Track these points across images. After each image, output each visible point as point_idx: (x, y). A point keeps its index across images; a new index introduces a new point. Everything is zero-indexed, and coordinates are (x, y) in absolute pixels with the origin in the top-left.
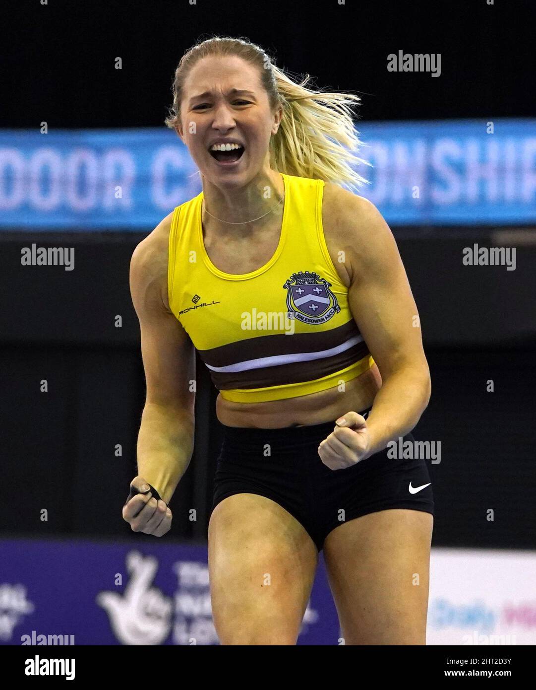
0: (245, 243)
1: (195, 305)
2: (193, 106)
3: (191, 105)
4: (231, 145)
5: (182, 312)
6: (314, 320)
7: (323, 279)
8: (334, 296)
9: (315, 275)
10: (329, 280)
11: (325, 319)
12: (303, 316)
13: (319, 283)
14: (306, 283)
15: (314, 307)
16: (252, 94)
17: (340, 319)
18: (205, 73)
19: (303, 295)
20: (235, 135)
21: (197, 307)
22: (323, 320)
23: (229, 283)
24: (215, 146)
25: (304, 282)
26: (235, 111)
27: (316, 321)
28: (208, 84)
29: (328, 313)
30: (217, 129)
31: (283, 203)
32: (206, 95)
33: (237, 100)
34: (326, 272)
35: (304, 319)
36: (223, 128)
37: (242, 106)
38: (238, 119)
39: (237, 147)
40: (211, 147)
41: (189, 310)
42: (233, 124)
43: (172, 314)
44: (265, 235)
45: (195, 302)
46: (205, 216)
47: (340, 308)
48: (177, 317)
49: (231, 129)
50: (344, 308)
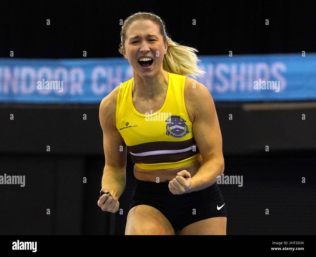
0: (150, 101)
1: (127, 126)
2: (131, 42)
3: (130, 42)
4: (148, 59)
5: (121, 129)
6: (178, 136)
7: (182, 119)
8: (187, 126)
9: (179, 117)
10: (185, 119)
11: (182, 136)
12: (173, 134)
13: (181, 120)
14: (175, 120)
15: (178, 130)
16: (157, 37)
17: (189, 137)
18: (136, 28)
19: (173, 125)
20: (149, 55)
21: (127, 127)
22: (181, 136)
23: (142, 118)
24: (141, 59)
25: (175, 119)
26: (149, 44)
27: (178, 137)
28: (138, 32)
29: (184, 134)
30: (142, 52)
31: (167, 85)
32: (136, 37)
33: (150, 39)
34: (184, 115)
35: (173, 135)
36: (145, 51)
37: (152, 42)
38: (150, 47)
39: (150, 59)
40: (139, 60)
41: (124, 128)
42: (149, 50)
43: (117, 130)
44: (159, 98)
45: (127, 125)
46: (134, 88)
47: (189, 132)
48: (119, 131)
49: (148, 52)
50: (190, 132)
